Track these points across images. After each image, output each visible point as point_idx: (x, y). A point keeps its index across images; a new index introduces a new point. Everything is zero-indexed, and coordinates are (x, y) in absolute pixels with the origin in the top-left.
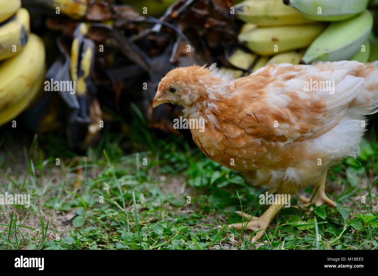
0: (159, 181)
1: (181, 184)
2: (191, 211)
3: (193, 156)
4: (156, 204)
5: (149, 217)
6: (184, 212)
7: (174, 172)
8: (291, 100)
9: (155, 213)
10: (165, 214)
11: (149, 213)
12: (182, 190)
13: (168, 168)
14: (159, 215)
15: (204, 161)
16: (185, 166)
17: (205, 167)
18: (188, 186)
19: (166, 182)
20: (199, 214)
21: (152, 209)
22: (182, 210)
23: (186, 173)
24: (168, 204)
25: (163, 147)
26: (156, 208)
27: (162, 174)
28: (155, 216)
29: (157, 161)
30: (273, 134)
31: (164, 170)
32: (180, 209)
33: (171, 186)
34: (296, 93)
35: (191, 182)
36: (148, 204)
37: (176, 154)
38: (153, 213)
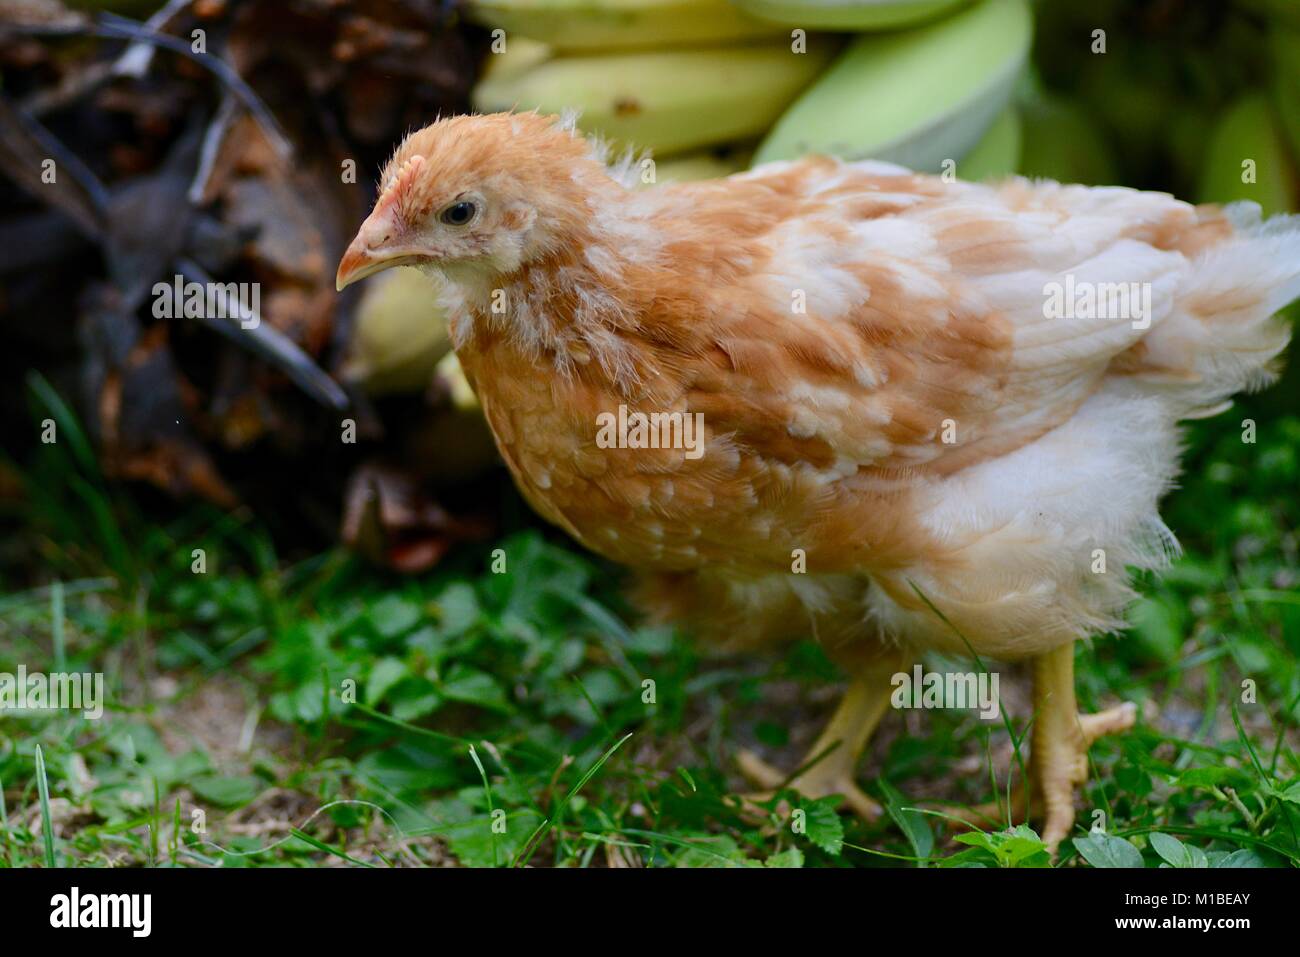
0: (149, 702)
1: (242, 710)
2: (284, 825)
3: (291, 591)
4: (135, 798)
5: (106, 852)
6: (253, 829)
7: (212, 661)
8: (867, 295)
9: (130, 835)
10: (174, 837)
11: (103, 835)
12: (245, 736)
13: (190, 645)
14: (146, 843)
15: (336, 614)
16: (257, 633)
17: (338, 642)
18: (268, 722)
19: (175, 703)
20: (317, 838)
21: (117, 820)
22: (245, 819)
23: (259, 666)
24: (184, 795)
25: (163, 559)
26: (134, 815)
27: (161, 669)
28: (131, 849)
29: (139, 613)
30: (781, 426)
31: (169, 655)
32: (235, 815)
33: (198, 720)
34: (888, 271)
35: (280, 706)
36: (102, 797)
37: (220, 587)
38: (122, 838)
